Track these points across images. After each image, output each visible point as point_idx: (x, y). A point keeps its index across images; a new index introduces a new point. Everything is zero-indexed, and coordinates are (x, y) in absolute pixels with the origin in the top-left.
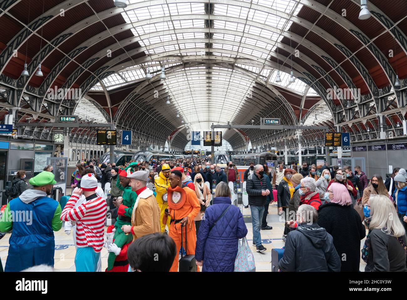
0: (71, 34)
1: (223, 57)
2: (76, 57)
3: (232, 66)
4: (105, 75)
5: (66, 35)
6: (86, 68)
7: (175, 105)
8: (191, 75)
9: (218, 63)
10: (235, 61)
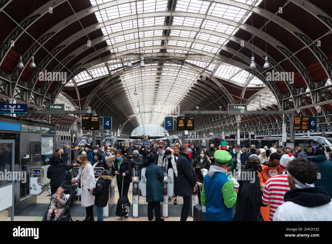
0: (54, 33)
1: (176, 54)
2: (57, 54)
3: (182, 62)
4: (78, 71)
5: (50, 34)
6: (64, 64)
7: (129, 98)
8: (145, 71)
9: (171, 59)
10: (186, 57)
